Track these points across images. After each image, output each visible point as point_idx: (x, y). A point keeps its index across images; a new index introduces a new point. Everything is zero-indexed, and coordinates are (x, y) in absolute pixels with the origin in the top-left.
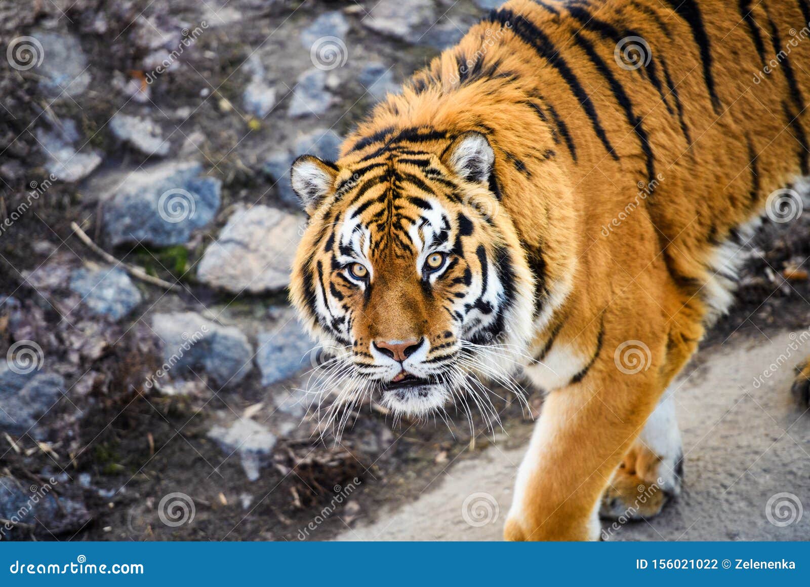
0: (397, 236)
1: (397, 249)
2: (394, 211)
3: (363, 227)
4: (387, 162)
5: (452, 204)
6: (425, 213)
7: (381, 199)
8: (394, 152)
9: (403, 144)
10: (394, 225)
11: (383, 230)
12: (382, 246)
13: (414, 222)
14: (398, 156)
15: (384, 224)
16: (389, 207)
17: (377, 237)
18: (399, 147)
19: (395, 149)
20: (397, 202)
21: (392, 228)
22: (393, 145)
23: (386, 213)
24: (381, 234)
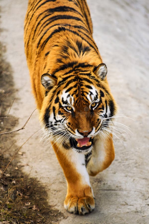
0: (83, 98)
1: (84, 102)
2: (81, 90)
3: (71, 95)
4: (75, 74)
5: (98, 87)
6: (91, 90)
7: (75, 86)
8: (77, 71)
9: (80, 68)
10: (82, 95)
11: (78, 96)
12: (78, 102)
13: (88, 94)
14: (78, 72)
15: (78, 94)
16: (78, 89)
17: (76, 99)
18: (78, 69)
19: (77, 70)
20: (82, 87)
21: (81, 96)
22: (76, 69)
23: (78, 91)
24: (77, 98)
